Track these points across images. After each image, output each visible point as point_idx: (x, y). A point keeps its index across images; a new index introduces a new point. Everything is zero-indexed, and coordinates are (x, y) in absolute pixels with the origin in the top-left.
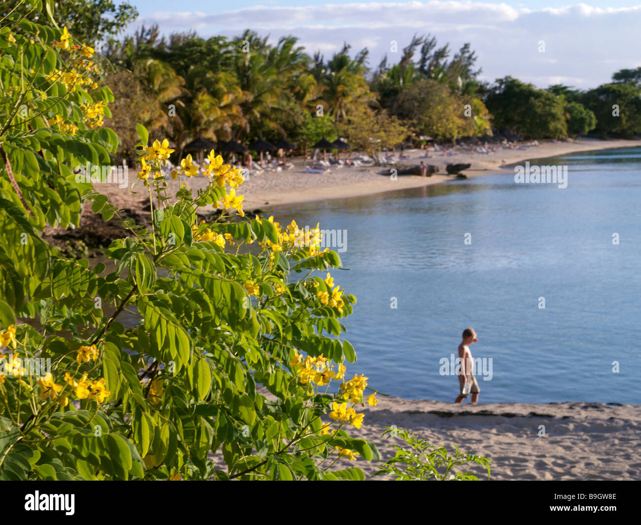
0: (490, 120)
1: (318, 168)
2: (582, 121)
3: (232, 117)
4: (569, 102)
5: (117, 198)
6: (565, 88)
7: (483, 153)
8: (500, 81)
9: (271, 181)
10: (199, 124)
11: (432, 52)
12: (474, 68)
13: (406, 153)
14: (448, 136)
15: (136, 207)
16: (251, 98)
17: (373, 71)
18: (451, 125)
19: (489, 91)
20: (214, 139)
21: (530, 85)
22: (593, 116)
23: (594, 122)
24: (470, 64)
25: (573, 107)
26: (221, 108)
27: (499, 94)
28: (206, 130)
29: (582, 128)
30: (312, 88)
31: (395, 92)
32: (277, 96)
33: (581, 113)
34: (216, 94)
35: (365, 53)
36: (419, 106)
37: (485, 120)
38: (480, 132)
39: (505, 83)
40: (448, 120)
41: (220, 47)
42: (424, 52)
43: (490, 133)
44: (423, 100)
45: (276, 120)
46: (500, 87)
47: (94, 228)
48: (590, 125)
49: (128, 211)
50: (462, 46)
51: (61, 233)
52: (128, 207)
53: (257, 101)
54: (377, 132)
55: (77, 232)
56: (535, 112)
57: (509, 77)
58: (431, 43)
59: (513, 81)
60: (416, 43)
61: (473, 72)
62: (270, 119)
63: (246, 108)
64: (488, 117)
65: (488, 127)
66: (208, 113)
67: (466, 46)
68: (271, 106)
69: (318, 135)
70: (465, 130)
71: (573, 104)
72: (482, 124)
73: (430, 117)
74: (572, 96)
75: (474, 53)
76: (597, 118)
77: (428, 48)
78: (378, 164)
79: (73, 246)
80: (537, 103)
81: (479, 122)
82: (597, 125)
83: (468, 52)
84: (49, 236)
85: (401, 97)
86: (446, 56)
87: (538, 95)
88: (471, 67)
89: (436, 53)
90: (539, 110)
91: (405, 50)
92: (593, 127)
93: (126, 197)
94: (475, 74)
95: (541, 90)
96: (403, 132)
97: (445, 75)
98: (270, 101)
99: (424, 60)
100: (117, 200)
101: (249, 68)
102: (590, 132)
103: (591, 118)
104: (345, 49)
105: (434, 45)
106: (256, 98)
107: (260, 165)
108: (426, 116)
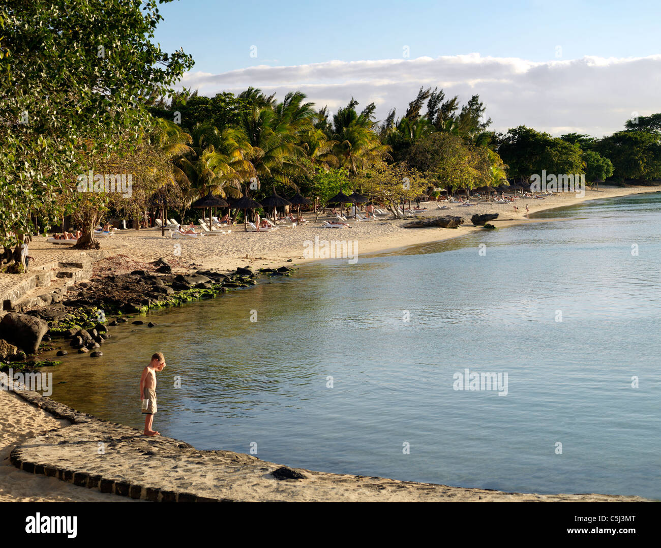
0: (506, 170)
1: (335, 222)
2: (599, 168)
3: (243, 173)
4: (584, 150)
5: (127, 259)
6: (579, 136)
7: (502, 203)
8: (514, 131)
9: (289, 237)
10: (207, 181)
11: (440, 105)
12: (482, 120)
13: (422, 205)
14: (464, 187)
15: (148, 268)
16: (262, 153)
17: (380, 124)
18: (466, 176)
19: (502, 141)
20: (224, 195)
21: (544, 135)
22: (610, 163)
23: (612, 169)
24: (479, 116)
25: (588, 155)
26: (230, 165)
27: (513, 144)
28: (215, 187)
29: (600, 176)
30: (322, 143)
31: (407, 145)
32: (289, 151)
33: (598, 161)
34: (225, 151)
35: (371, 108)
36: (431, 158)
37: (500, 169)
38: (496, 182)
39: (518, 133)
40: (462, 171)
41: (228, 104)
42: (431, 105)
43: (507, 183)
44: (436, 152)
45: (287, 175)
46: (513, 137)
47: (108, 292)
48: (607, 172)
49: (141, 273)
50: (471, 99)
51: (72, 299)
52: (139, 268)
53: (268, 157)
54: (396, 185)
55: (91, 298)
56: (553, 161)
57: (523, 127)
58: (438, 97)
59: (528, 131)
60: (422, 96)
61: (482, 124)
62: (281, 174)
63: (257, 163)
64: (503, 167)
65: (504, 177)
66: (216, 170)
67: (475, 98)
68: (283, 161)
69: (331, 189)
70: (481, 181)
71: (589, 152)
72: (497, 175)
73: (444, 169)
74: (587, 145)
75: (481, 104)
76: (614, 166)
77: (435, 102)
78: (397, 217)
79: (88, 313)
80: (553, 152)
81: (495, 172)
82: (614, 172)
83: (477, 104)
84: (59, 302)
85: (413, 149)
86: (454, 109)
87: (553, 144)
88: (480, 119)
89: (443, 105)
90: (556, 159)
91: (411, 104)
92: (611, 175)
93: (135, 259)
94: (484, 126)
95: (556, 139)
96: (423, 184)
97: (456, 127)
98: (281, 157)
99: (431, 114)
100: (127, 262)
101: (259, 124)
102: (608, 179)
103: (608, 166)
104: (352, 104)
105: (442, 99)
106: (266, 154)
107: (274, 222)
108: (440, 168)
